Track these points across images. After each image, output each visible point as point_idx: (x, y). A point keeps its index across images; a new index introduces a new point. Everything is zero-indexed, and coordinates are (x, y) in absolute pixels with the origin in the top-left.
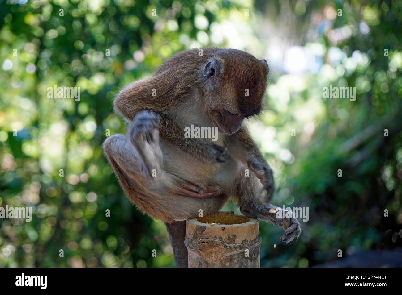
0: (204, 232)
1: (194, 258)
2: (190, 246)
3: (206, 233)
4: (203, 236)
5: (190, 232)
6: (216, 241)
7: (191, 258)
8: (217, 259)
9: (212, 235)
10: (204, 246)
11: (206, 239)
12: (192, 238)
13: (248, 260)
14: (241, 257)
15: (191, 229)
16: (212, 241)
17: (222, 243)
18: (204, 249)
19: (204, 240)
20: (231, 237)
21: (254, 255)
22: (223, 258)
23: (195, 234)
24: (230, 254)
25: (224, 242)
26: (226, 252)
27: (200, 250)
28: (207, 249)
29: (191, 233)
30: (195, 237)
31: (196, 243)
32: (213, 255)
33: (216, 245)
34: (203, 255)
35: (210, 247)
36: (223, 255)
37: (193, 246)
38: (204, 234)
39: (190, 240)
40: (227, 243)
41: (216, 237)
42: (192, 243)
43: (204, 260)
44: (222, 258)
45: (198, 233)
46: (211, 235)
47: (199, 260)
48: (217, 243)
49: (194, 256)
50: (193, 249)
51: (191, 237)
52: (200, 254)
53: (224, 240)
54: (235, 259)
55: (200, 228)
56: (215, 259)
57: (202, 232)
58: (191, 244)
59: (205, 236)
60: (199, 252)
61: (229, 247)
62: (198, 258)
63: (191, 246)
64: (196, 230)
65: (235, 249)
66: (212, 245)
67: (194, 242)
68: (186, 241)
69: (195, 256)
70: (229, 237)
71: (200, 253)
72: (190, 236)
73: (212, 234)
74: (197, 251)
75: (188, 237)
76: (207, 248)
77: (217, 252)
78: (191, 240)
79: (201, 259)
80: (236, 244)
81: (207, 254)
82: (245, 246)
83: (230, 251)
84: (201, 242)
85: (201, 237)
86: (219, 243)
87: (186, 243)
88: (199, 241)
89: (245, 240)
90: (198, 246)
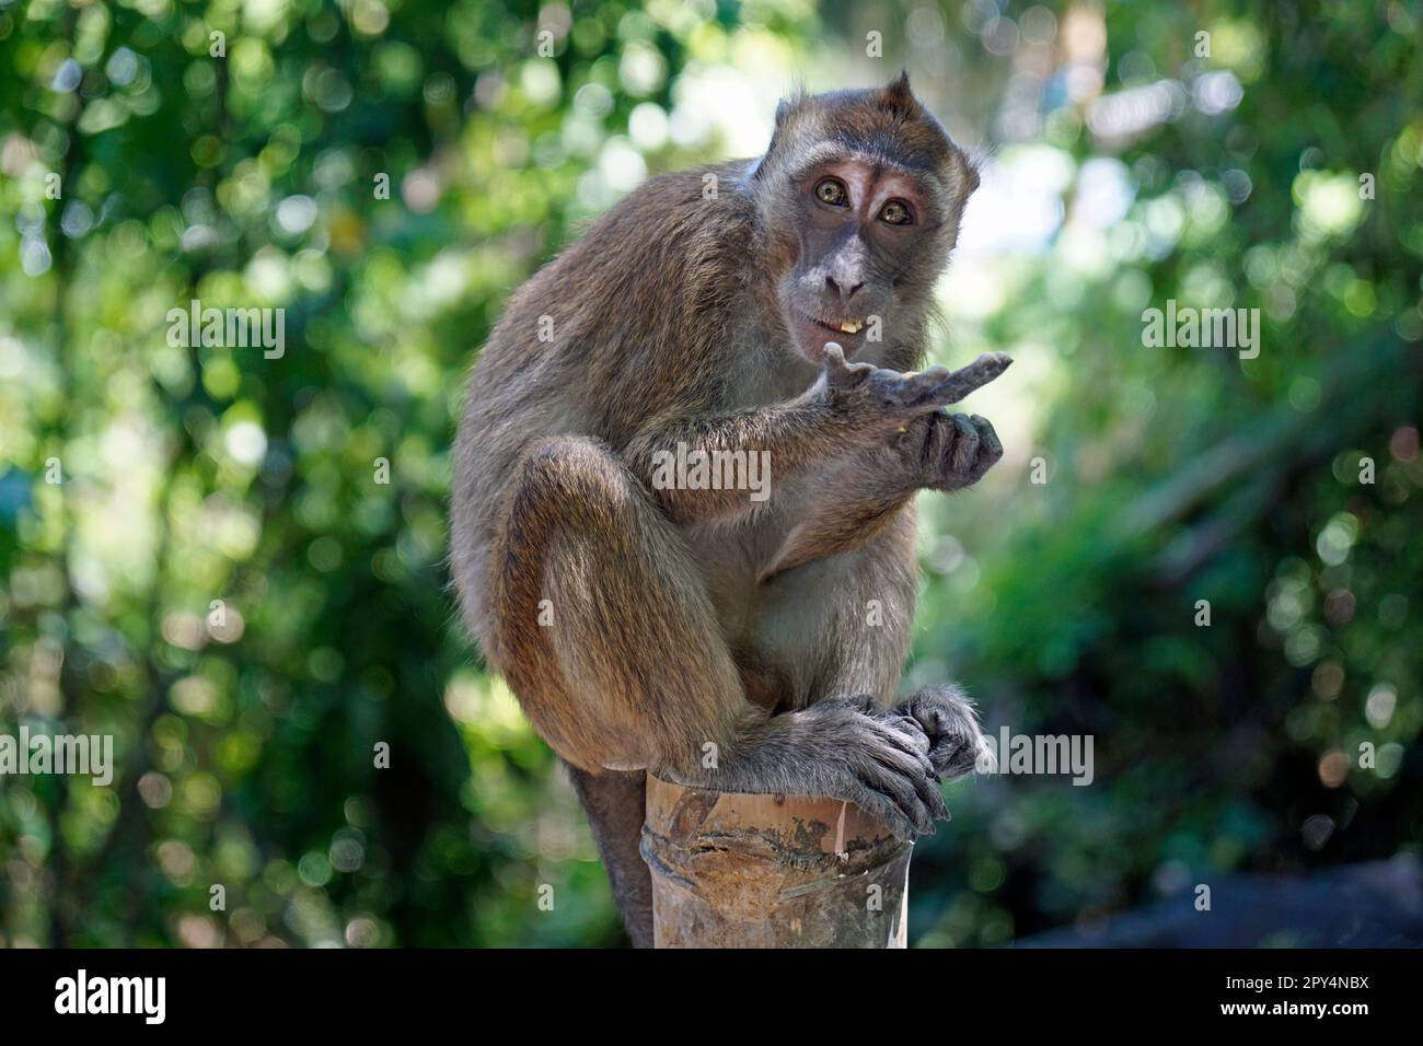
0: (713, 813)
1: (674, 903)
2: (659, 862)
3: (718, 815)
4: (708, 827)
5: (661, 812)
6: (753, 842)
7: (664, 904)
8: (757, 906)
9: (739, 823)
10: (710, 862)
11: (720, 835)
12: (668, 835)
14: (843, 901)
15: (665, 801)
16: (740, 845)
17: (774, 850)
18: (711, 874)
19: (710, 840)
20: (809, 830)
21: (887, 892)
22: (780, 903)
23: (677, 821)
24: (806, 889)
25: (781, 846)
26: (789, 880)
27: (696, 874)
28: (722, 873)
29: (665, 816)
30: (679, 829)
32: (745, 893)
33: (754, 858)
34: (707, 895)
35: (735, 867)
36: (779, 893)
37: (673, 862)
38: (711, 819)
39: (659, 840)
40: (796, 851)
41: (753, 831)
42: (667, 849)
43: (711, 912)
44: (775, 904)
45: (692, 815)
46: (736, 821)
47: (693, 910)
48: (759, 852)
49: (674, 897)
50: (671, 871)
51: (665, 830)
52: (696, 890)
53: (781, 839)
54: (820, 906)
55: (695, 797)
56: (751, 907)
57: (705, 813)
58: (666, 855)
59: (716, 824)
60: (693, 884)
61: (800, 864)
62: (690, 905)
63: (665, 861)
64: (681, 804)
65: (823, 871)
66: (739, 854)
67: (677, 847)
68: (647, 843)
69: (679, 897)
70: (800, 829)
71: (698, 888)
72: (662, 824)
73: (740, 817)
74: (685, 879)
75: (654, 830)
76: (724, 870)
77: (758, 884)
78: (666, 840)
79: (702, 906)
80: (825, 854)
81: (721, 890)
82: (857, 861)
83: (804, 879)
84: (702, 847)
85: (702, 831)
86: (767, 849)
87: (647, 850)
88: (695, 844)
89: (855, 839)
90: (689, 862)
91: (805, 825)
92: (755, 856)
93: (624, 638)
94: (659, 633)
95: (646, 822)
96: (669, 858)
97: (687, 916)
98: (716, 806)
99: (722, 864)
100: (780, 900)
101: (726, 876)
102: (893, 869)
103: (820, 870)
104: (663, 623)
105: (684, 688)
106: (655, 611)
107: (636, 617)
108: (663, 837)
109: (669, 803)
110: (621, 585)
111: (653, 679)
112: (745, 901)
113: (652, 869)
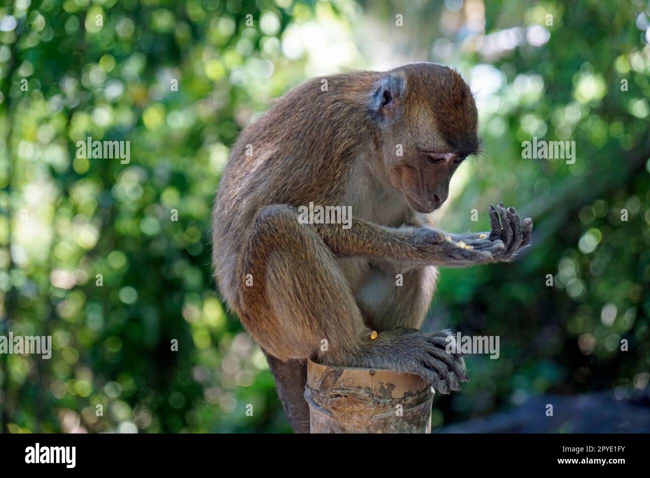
0: (340, 379)
1: (321, 422)
2: (314, 402)
3: (343, 380)
4: (338, 385)
5: (315, 378)
6: (360, 393)
7: (316, 422)
8: (361, 423)
9: (353, 384)
10: (339, 402)
11: (344, 389)
12: (318, 389)
13: (413, 426)
14: (402, 421)
15: (317, 373)
16: (353, 394)
17: (370, 397)
18: (339, 408)
19: (339, 392)
20: (386, 387)
21: (422, 417)
22: (372, 422)
23: (323, 382)
24: (384, 415)
25: (373, 395)
26: (376, 411)
27: (332, 408)
28: (344, 407)
29: (317, 380)
30: (324, 386)
31: (326, 397)
32: (355, 417)
33: (360, 400)
34: (337, 418)
35: (350, 404)
36: (372, 417)
37: (321, 402)
38: (339, 382)
39: (313, 391)
40: (380, 397)
41: (359, 387)
42: (318, 396)
43: (339, 426)
44: (369, 423)
45: (330, 380)
46: (351, 383)
47: (330, 425)
48: (362, 398)
49: (321, 419)
50: (320, 406)
51: (317, 387)
52: (332, 416)
53: (373, 392)
54: (391, 424)
55: (332, 371)
56: (359, 424)
57: (336, 379)
58: (317, 399)
59: (342, 385)
60: (330, 413)
61: (382, 403)
62: (329, 422)
63: (316, 401)
64: (325, 374)
65: (392, 407)
66: (354, 399)
67: (323, 395)
68: (308, 393)
69: (324, 419)
70: (382, 387)
71: (333, 414)
72: (316, 384)
73: (353, 381)
74: (326, 410)
75: (311, 386)
76: (345, 406)
77: (362, 413)
78: (317, 392)
79: (334, 423)
80: (393, 399)
81: (344, 415)
82: (408, 402)
83: (383, 411)
84: (335, 395)
85: (335, 387)
86: (366, 397)
87: (308, 396)
88: (331, 393)
89: (408, 392)
90: (329, 402)
91: (384, 385)
92: (360, 399)
93: (309, 300)
94: (325, 297)
95: (307, 383)
96: (319, 400)
97: (327, 428)
98: (342, 376)
99: (344, 403)
100: (373, 421)
101: (346, 409)
102: (425, 406)
103: (391, 406)
104: (327, 292)
105: (337, 321)
106: (323, 287)
107: (314, 290)
108: (315, 390)
109: (319, 374)
110: (307, 275)
111: (323, 318)
112: (355, 421)
113: (310, 405)
